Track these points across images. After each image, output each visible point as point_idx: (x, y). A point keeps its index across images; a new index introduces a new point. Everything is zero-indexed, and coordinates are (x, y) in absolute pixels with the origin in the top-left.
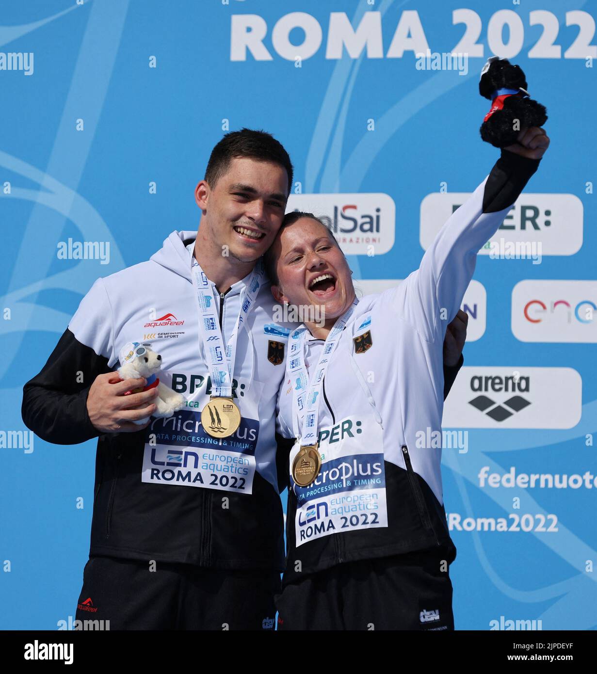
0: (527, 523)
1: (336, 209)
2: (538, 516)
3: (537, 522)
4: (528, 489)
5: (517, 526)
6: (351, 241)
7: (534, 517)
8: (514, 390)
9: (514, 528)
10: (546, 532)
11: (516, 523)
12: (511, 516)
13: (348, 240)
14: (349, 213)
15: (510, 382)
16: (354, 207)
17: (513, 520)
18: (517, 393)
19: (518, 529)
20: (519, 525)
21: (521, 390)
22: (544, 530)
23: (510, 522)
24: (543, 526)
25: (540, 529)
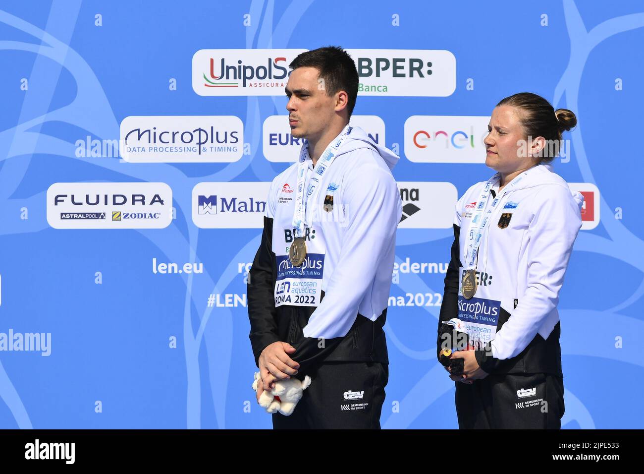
0: (420, 300)
1: (270, 60)
2: (427, 295)
3: (427, 299)
4: (420, 274)
5: (412, 302)
6: (282, 85)
7: (424, 295)
8: (407, 199)
9: (409, 304)
10: (433, 307)
11: (411, 300)
12: (407, 295)
13: (280, 85)
14: (279, 64)
15: (404, 193)
16: (284, 59)
17: (409, 298)
18: (410, 201)
19: (413, 305)
20: (413, 302)
21: (413, 199)
22: (432, 305)
23: (407, 299)
24: (432, 302)
25: (429, 304)
